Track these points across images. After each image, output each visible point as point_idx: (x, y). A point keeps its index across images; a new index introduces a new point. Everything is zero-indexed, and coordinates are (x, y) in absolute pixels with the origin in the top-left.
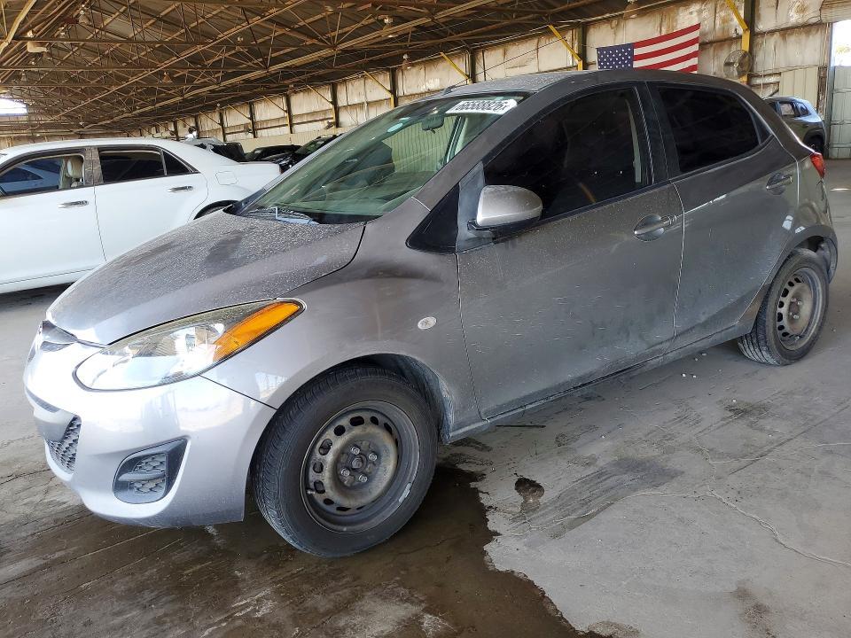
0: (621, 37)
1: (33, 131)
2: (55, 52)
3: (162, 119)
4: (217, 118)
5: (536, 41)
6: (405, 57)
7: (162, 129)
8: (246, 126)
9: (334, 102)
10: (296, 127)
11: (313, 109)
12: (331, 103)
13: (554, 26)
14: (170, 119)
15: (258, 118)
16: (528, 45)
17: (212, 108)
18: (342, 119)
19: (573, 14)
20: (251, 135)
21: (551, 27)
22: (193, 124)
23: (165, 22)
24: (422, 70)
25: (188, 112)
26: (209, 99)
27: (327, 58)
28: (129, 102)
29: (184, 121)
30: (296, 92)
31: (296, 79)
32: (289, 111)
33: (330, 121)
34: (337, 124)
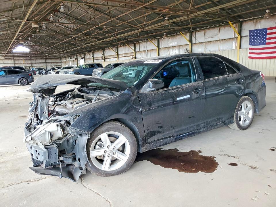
0: (258, 26)
1: (31, 57)
2: (41, 31)
3: (73, 54)
4: (91, 54)
5: (219, 28)
6: (165, 34)
7: (72, 58)
8: (102, 57)
9: (135, 50)
10: (119, 58)
11: (126, 52)
12: (134, 50)
13: (231, 22)
14: (75, 54)
15: (106, 55)
16: (215, 29)
17: (91, 51)
18: (137, 56)
19: (237, 18)
20: (103, 61)
21: (230, 22)
22: (83, 56)
23: (79, 20)
24: (170, 39)
25: (82, 52)
26: (90, 48)
27: (135, 34)
28: (63, 48)
29: (80, 55)
30: (121, 46)
31: (122, 41)
32: (118, 53)
33: (133, 56)
34: (135, 58)
